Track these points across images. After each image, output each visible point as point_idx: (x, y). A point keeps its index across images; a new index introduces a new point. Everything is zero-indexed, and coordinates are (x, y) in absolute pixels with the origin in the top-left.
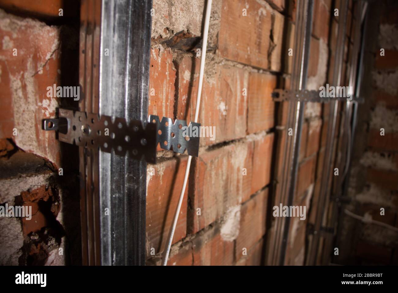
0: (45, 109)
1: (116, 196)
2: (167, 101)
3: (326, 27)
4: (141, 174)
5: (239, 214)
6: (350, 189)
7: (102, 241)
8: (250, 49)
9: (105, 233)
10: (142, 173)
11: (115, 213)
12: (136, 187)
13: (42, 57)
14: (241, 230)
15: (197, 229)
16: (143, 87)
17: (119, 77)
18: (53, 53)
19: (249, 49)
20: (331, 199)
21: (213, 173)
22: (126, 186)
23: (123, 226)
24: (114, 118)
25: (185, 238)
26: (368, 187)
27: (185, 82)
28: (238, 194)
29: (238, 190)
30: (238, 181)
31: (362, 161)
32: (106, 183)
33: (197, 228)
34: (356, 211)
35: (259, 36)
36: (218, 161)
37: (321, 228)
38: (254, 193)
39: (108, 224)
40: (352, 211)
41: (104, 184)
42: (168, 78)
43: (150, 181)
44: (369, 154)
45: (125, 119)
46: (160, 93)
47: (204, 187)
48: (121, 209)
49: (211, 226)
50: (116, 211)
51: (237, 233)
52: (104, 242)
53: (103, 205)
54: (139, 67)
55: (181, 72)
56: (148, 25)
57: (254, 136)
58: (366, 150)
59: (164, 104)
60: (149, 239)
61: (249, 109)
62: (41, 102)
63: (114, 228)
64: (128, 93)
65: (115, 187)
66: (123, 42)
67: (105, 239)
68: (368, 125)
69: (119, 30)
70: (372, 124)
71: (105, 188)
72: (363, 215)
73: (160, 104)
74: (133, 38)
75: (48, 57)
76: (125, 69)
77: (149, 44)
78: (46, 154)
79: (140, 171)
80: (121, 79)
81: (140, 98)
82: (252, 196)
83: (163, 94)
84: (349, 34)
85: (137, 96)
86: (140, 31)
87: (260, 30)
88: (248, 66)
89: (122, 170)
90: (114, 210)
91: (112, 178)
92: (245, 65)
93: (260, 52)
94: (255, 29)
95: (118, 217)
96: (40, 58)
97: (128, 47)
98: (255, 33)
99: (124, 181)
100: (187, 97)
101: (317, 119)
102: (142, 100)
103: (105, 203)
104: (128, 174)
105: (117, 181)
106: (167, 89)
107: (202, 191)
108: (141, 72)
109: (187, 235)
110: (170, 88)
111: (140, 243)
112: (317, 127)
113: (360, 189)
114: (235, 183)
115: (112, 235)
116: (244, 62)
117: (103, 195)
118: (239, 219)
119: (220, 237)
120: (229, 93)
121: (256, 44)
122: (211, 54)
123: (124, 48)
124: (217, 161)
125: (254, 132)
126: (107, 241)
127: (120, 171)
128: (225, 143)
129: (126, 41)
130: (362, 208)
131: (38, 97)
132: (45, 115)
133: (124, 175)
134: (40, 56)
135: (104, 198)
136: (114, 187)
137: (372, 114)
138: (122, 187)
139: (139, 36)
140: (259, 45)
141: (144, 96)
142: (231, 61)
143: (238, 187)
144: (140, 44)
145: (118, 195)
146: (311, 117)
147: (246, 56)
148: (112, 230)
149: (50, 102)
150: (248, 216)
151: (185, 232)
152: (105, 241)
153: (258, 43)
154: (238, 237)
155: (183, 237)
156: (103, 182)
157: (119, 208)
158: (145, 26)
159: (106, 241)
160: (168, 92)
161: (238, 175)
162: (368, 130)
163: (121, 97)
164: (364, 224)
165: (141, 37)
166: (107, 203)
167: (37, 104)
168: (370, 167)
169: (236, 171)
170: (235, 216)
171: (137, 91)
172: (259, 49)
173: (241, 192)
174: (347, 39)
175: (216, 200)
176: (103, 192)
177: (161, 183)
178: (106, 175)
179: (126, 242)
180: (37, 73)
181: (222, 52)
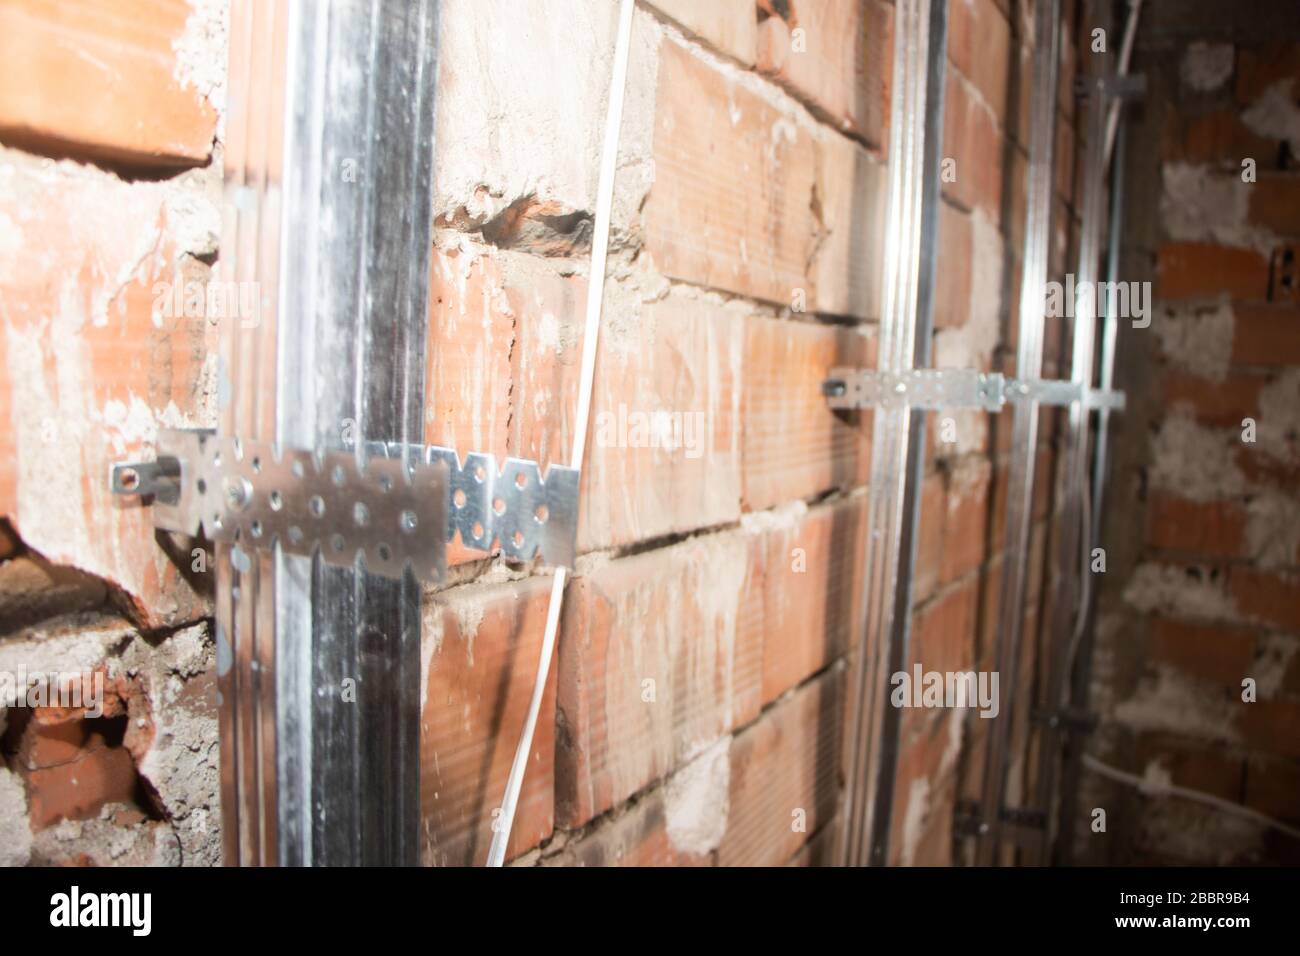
0: (113, 430)
1: (327, 693)
2: (486, 407)
3: (994, 173)
4: (403, 624)
5: (724, 766)
6: (1096, 688)
7: (283, 832)
8: (748, 247)
9: (292, 806)
10: (407, 621)
11: (326, 744)
12: (388, 664)
13: (107, 278)
14: (734, 817)
15: (587, 810)
16: (407, 363)
17: (338, 334)
18: (139, 264)
19: (743, 244)
20: (1033, 718)
21: (637, 634)
22: (357, 659)
23: (350, 787)
24: (320, 454)
25: (549, 841)
26: (1154, 676)
27: (542, 350)
28: (719, 701)
29: (719, 688)
30: (719, 660)
31: (1130, 595)
32: (297, 652)
33: (588, 808)
34: (1118, 759)
35: (776, 206)
36: (652, 596)
37: (1003, 814)
38: (773, 697)
39: (301, 780)
40: (1105, 759)
41: (292, 653)
42: (489, 338)
43: (436, 655)
44: (1150, 571)
45: (353, 460)
46: (463, 385)
47: (609, 677)
48: (343, 734)
49: (633, 801)
50: (326, 738)
51: (722, 826)
52: (289, 834)
53: (289, 721)
54: (397, 306)
55: (530, 320)
56: (425, 182)
57: (766, 516)
58: (1141, 560)
59: (476, 418)
60: (435, 840)
61: (750, 431)
62: (101, 408)
63: (322, 790)
64: (364, 384)
65: (326, 666)
66: (349, 233)
67: (293, 825)
68: (1144, 476)
69: (338, 198)
70: (1154, 475)
71: (293, 669)
72: (1140, 771)
73: (463, 417)
74: (378, 219)
75: (124, 276)
76: (353, 309)
77: (426, 237)
78: (112, 567)
79: (402, 617)
80: (342, 342)
81: (400, 395)
82: (767, 708)
83: (472, 388)
84: (1068, 195)
85: (391, 387)
86: (400, 198)
87: (777, 187)
88: (742, 297)
89: (345, 613)
90: (321, 734)
91: (316, 637)
92: (732, 296)
93: (778, 256)
94: (763, 185)
95: (333, 757)
96: (101, 278)
97: (364, 244)
98: (763, 196)
99: (351, 649)
100: (549, 395)
101: (974, 461)
102: (406, 402)
103: (293, 714)
104: (363, 625)
105: (331, 646)
106: (487, 372)
107: (604, 688)
108: (402, 319)
109: (555, 829)
110: (496, 368)
111: (402, 843)
112: (975, 486)
113: (1127, 686)
114: (711, 664)
115: (315, 813)
116: (728, 285)
117: (287, 689)
118: (726, 782)
119: (665, 841)
120: (682, 382)
121: (765, 229)
122: (621, 263)
123: (352, 251)
124: (647, 593)
125: (768, 503)
126: (300, 833)
127: (341, 617)
128: (674, 539)
129: (358, 227)
130: (1136, 747)
131: (90, 394)
132: (111, 447)
133: (352, 628)
134: (99, 272)
135: (292, 697)
136: (321, 665)
137: (1156, 445)
138: (345, 664)
139: (397, 213)
140: (776, 233)
141: (411, 387)
142: (689, 284)
143: (718, 677)
144: (397, 236)
145: (335, 691)
146: (954, 457)
147: (736, 269)
148: (315, 798)
149: (128, 412)
150: (755, 772)
151: (551, 821)
152: (294, 832)
153: (772, 227)
154: (724, 843)
155: (543, 836)
156: (287, 647)
157: (336, 729)
158: (414, 184)
159: (297, 833)
160: (490, 383)
161: (718, 641)
162: (1142, 494)
163: (342, 392)
164: (1145, 799)
165: (401, 216)
166: (298, 713)
167: (87, 416)
168: (1154, 613)
169: (710, 626)
170: (714, 770)
171: (390, 373)
172: (777, 245)
173: (728, 693)
174: (1063, 211)
175: (647, 720)
176: (287, 681)
177: (471, 662)
178: (296, 627)
179: (359, 836)
180: (89, 323)
181: (659, 258)
